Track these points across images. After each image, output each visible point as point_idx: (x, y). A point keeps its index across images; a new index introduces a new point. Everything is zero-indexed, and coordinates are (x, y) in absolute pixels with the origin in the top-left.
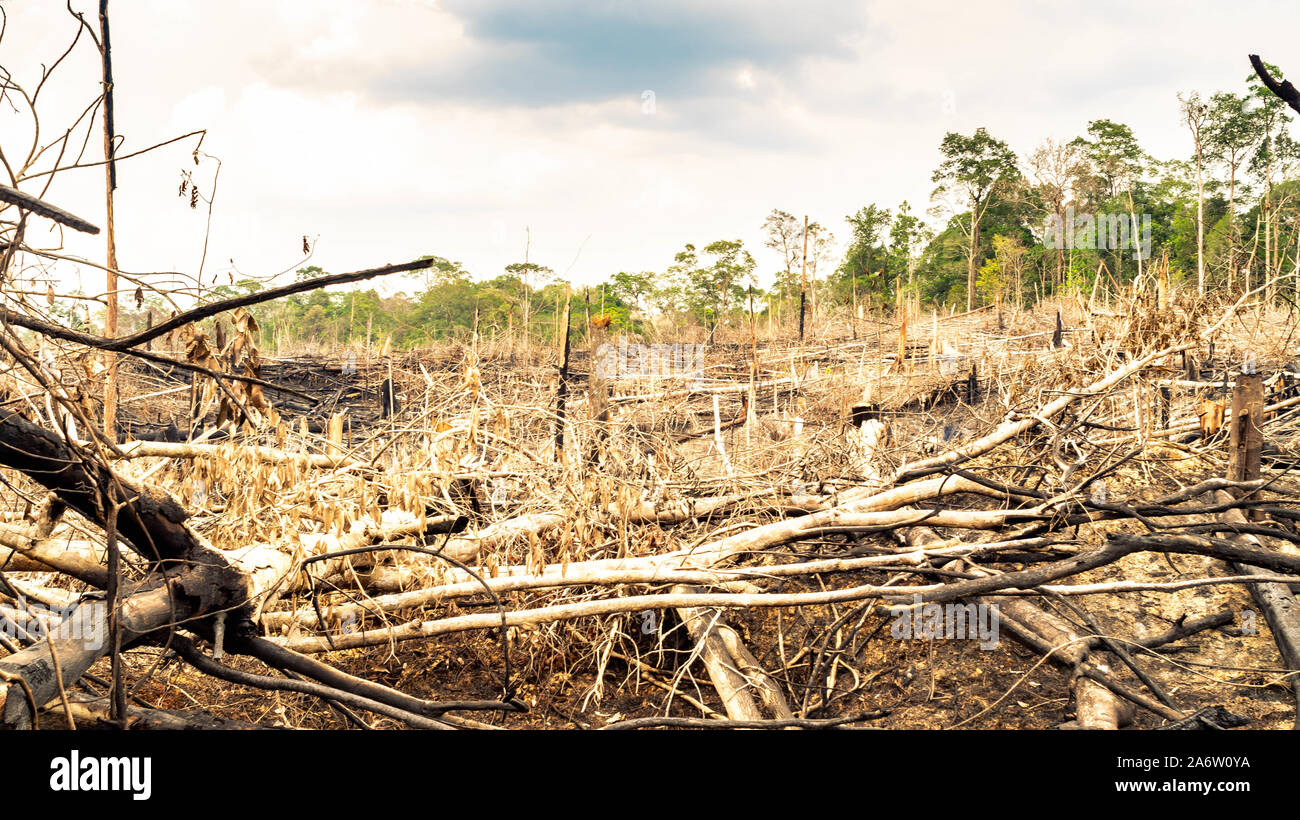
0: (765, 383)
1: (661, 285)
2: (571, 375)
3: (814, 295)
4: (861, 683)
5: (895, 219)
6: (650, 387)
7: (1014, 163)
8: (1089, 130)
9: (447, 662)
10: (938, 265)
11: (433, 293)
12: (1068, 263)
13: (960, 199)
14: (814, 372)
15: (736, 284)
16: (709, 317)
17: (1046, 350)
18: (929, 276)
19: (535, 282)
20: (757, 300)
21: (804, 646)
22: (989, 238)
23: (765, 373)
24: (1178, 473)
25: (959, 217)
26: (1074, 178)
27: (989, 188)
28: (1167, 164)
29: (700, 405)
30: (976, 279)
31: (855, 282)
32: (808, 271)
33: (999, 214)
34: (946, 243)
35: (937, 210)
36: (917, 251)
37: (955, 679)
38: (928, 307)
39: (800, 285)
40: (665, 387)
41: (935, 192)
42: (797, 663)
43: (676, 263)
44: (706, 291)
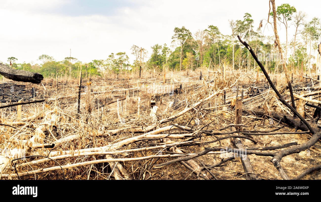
0: (131, 89)
1: (105, 63)
2: (82, 87)
3: (143, 66)
4: (151, 176)
5: (163, 48)
6: (102, 89)
7: (191, 35)
8: (208, 27)
9: (50, 174)
10: (173, 59)
11: (46, 64)
12: (203, 59)
13: (178, 43)
14: (143, 86)
15: (124, 63)
16: (117, 71)
17: (198, 81)
18: (171, 62)
19: (73, 62)
20: (129, 67)
21: (138, 167)
22: (185, 53)
23: (131, 86)
24: (225, 118)
25: (178, 48)
26: (205, 39)
27: (185, 41)
28: (226, 36)
29: (115, 94)
30: (182, 63)
31: (153, 63)
32: (142, 60)
33: (188, 47)
34: (175, 54)
35: (173, 46)
36: (168, 56)
37: (173, 174)
38: (171, 69)
39: (140, 64)
40: (106, 90)
41: (172, 42)
42: (136, 171)
43: (109, 58)
44: (116, 65)
